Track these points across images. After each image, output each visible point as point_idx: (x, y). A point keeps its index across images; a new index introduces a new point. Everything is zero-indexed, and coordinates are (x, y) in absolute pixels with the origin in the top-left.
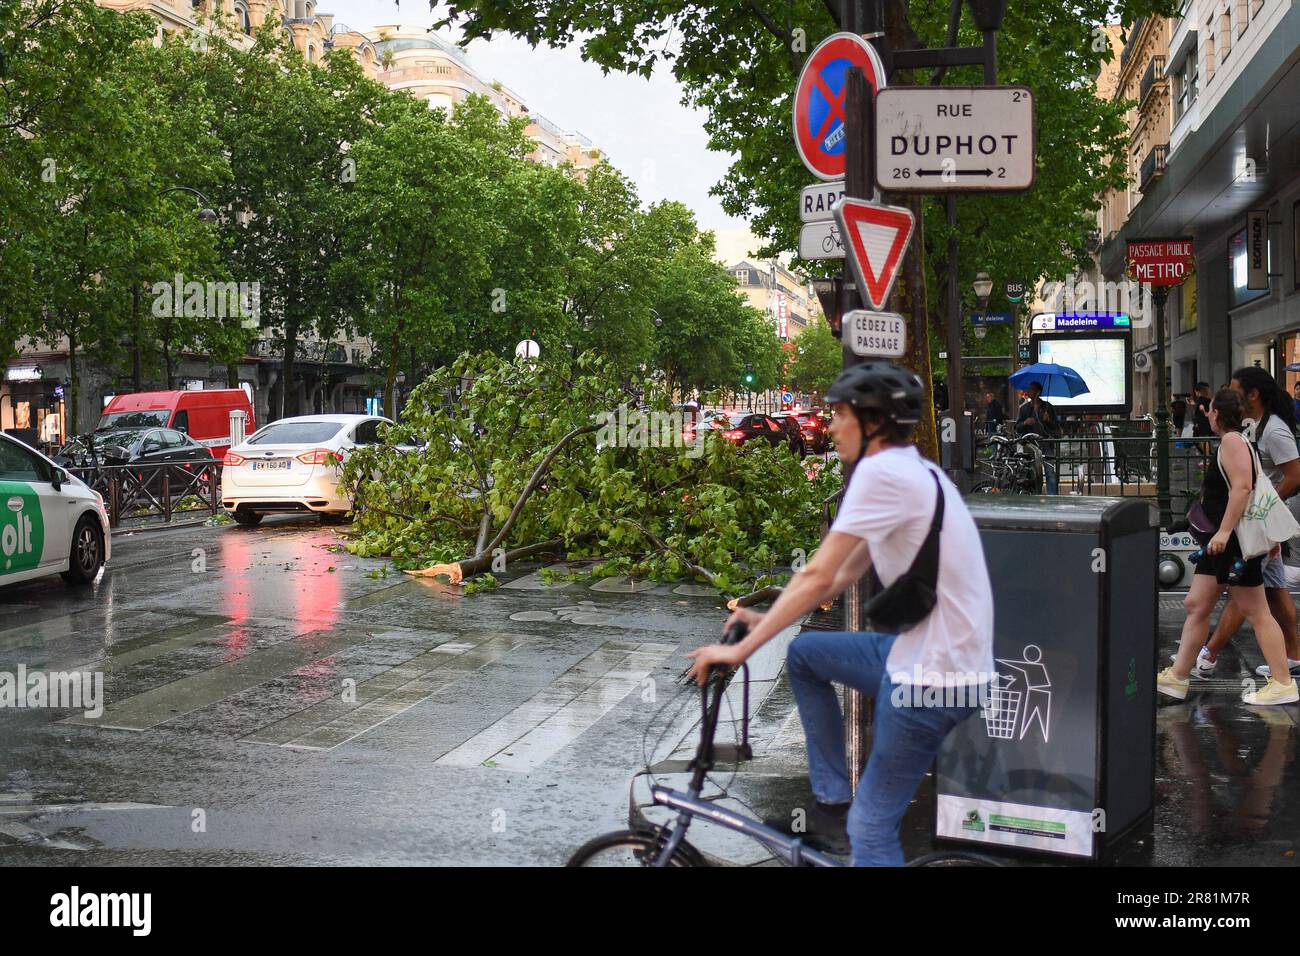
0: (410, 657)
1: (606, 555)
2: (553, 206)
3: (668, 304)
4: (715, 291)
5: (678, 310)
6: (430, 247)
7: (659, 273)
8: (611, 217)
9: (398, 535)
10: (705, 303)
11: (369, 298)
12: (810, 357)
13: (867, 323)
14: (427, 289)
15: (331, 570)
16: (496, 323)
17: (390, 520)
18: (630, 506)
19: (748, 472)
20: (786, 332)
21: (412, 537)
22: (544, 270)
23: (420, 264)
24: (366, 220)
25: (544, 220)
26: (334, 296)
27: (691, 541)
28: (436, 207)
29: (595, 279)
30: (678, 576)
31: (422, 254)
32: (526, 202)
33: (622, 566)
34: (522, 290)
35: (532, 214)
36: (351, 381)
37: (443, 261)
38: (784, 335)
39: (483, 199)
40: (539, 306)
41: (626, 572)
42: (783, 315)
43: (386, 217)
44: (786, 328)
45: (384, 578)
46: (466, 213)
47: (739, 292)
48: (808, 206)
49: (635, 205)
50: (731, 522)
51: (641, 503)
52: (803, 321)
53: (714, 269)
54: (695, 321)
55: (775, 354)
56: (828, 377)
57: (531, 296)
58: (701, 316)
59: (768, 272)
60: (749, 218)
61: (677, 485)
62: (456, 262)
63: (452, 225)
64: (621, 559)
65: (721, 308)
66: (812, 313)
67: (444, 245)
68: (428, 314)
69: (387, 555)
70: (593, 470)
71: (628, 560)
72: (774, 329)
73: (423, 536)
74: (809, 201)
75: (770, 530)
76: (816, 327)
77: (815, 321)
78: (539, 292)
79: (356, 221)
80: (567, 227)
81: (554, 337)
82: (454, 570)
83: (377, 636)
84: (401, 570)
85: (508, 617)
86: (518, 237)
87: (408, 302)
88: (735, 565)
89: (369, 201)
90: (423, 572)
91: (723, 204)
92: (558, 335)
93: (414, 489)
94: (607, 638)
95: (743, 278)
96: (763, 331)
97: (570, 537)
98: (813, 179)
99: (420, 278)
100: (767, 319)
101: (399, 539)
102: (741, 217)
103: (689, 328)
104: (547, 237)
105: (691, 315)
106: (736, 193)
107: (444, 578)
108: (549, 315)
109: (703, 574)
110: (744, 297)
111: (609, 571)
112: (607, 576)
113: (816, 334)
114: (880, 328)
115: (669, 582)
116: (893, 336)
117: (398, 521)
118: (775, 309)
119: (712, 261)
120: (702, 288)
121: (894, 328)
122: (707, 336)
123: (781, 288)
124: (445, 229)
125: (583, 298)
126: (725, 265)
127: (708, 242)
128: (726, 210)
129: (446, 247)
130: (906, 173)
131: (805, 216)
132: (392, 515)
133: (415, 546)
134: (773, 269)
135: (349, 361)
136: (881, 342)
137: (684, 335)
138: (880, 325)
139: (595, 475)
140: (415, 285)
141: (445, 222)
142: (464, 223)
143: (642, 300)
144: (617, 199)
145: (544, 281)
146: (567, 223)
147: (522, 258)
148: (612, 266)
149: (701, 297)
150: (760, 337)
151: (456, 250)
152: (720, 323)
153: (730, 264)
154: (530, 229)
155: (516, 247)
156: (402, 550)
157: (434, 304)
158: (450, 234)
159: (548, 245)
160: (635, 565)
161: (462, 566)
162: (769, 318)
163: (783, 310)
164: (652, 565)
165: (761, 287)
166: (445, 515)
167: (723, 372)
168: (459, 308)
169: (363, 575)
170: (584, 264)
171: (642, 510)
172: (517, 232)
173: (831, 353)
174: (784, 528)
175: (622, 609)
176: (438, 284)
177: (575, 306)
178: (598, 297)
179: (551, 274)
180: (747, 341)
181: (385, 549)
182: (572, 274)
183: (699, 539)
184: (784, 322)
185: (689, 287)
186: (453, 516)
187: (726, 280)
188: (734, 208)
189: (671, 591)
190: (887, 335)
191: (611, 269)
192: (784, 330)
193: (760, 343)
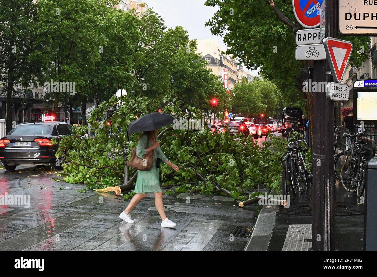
0: (113, 225)
1: (178, 184)
2: (128, 29)
3: (176, 73)
4: (197, 67)
5: (181, 75)
6: (74, 46)
7: (175, 59)
8: (153, 34)
9: (86, 174)
10: (193, 73)
11: (45, 69)
12: (238, 98)
13: (336, 87)
14: (72, 65)
15: (61, 189)
16: (102, 81)
17: (81, 168)
18: (188, 163)
19: (237, 148)
20: (227, 86)
21: (93, 175)
22: (124, 57)
23: (69, 55)
24: (45, 34)
25: (124, 35)
26: (30, 68)
27: (217, 178)
28: (76, 28)
29: (145, 62)
30: (213, 192)
31: (70, 49)
32: (116, 27)
33: (187, 188)
34: (114, 66)
35: (118, 32)
36: (35, 106)
37: (80, 53)
38: (226, 87)
39: (98, 25)
40: (121, 73)
41: (189, 190)
42: (226, 78)
43: (55, 33)
44: (227, 84)
45: (85, 192)
46: (90, 31)
47: (208, 67)
48: (299, 38)
49: (163, 29)
50: (235, 169)
51: (193, 161)
52: (234, 81)
53: (196, 57)
54: (189, 81)
55: (223, 95)
56: (246, 106)
57: (118, 69)
58: (191, 78)
59: (219, 59)
60: (223, 36)
61: (207, 154)
62: (85, 53)
63: (84, 37)
64: (187, 185)
65: (200, 75)
66: (238, 77)
67: (80, 46)
68: (73, 77)
69: (82, 183)
70: (172, 146)
71: (190, 186)
72: (222, 84)
73: (97, 175)
74: (300, 36)
75: (249, 173)
76: (240, 84)
77: (240, 81)
78: (122, 67)
79: (41, 35)
80: (134, 38)
81: (128, 88)
82: (117, 189)
83: (95, 217)
84: (92, 189)
85: (147, 209)
86: (112, 42)
87: (64, 71)
88: (237, 188)
89: (46, 25)
90: (103, 190)
91: (211, 30)
92: (130, 86)
93: (90, 155)
94: (193, 218)
95: (209, 61)
96: (219, 85)
97: (164, 175)
98: (302, 28)
99: (69, 61)
100: (219, 80)
101: (87, 176)
102: (219, 36)
103: (186, 84)
104: (125, 43)
105: (187, 78)
106: (217, 25)
107: (112, 193)
108: (125, 77)
109: (225, 192)
110: (210, 70)
111: (183, 190)
112: (181, 192)
113: (240, 87)
114: (340, 89)
115: (209, 195)
116: (345, 93)
117: (84, 168)
118: (222, 76)
119: (195, 53)
120: (192, 66)
121: (345, 90)
122: (194, 87)
123: (225, 66)
124: (80, 39)
125: (140, 70)
126: (201, 55)
127: (193, 45)
128: (212, 32)
129: (81, 47)
130: (351, 27)
131: (298, 42)
132: (82, 166)
133: (94, 179)
134: (221, 58)
135: (34, 97)
136: (340, 95)
137: (183, 87)
138: (340, 88)
139: (172, 149)
140: (67, 64)
141: (81, 35)
142: (90, 36)
143: (167, 71)
144: (156, 26)
145: (123, 62)
146: (134, 36)
147: (114, 51)
148: (153, 56)
149: (191, 70)
150: (217, 88)
151: (86, 48)
152: (200, 82)
153: (203, 55)
154: (118, 39)
155: (111, 47)
156: (89, 181)
157: (76, 72)
158: (83, 41)
159: (126, 46)
160: (193, 188)
161: (121, 187)
162: (220, 79)
163: (226, 76)
164: (202, 188)
165: (216, 65)
166: (106, 166)
167: (200, 104)
168: (86, 74)
169: (77, 191)
170: (141, 54)
171: (193, 164)
172: (111, 40)
173: (247, 95)
174: (255, 172)
175: (194, 206)
176: (77, 62)
177: (136, 74)
178: (147, 69)
179: (127, 59)
180: (211, 90)
181: (82, 180)
182: (136, 59)
183: (221, 176)
184: (226, 81)
185: (186, 65)
186: (110, 166)
187: (202, 62)
188: (216, 31)
189: (211, 198)
190: (343, 92)
191: (153, 57)
192: (226, 85)
193: (216, 91)
